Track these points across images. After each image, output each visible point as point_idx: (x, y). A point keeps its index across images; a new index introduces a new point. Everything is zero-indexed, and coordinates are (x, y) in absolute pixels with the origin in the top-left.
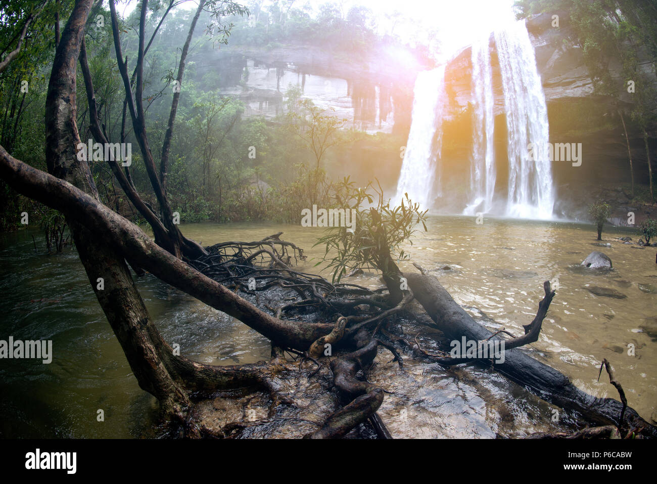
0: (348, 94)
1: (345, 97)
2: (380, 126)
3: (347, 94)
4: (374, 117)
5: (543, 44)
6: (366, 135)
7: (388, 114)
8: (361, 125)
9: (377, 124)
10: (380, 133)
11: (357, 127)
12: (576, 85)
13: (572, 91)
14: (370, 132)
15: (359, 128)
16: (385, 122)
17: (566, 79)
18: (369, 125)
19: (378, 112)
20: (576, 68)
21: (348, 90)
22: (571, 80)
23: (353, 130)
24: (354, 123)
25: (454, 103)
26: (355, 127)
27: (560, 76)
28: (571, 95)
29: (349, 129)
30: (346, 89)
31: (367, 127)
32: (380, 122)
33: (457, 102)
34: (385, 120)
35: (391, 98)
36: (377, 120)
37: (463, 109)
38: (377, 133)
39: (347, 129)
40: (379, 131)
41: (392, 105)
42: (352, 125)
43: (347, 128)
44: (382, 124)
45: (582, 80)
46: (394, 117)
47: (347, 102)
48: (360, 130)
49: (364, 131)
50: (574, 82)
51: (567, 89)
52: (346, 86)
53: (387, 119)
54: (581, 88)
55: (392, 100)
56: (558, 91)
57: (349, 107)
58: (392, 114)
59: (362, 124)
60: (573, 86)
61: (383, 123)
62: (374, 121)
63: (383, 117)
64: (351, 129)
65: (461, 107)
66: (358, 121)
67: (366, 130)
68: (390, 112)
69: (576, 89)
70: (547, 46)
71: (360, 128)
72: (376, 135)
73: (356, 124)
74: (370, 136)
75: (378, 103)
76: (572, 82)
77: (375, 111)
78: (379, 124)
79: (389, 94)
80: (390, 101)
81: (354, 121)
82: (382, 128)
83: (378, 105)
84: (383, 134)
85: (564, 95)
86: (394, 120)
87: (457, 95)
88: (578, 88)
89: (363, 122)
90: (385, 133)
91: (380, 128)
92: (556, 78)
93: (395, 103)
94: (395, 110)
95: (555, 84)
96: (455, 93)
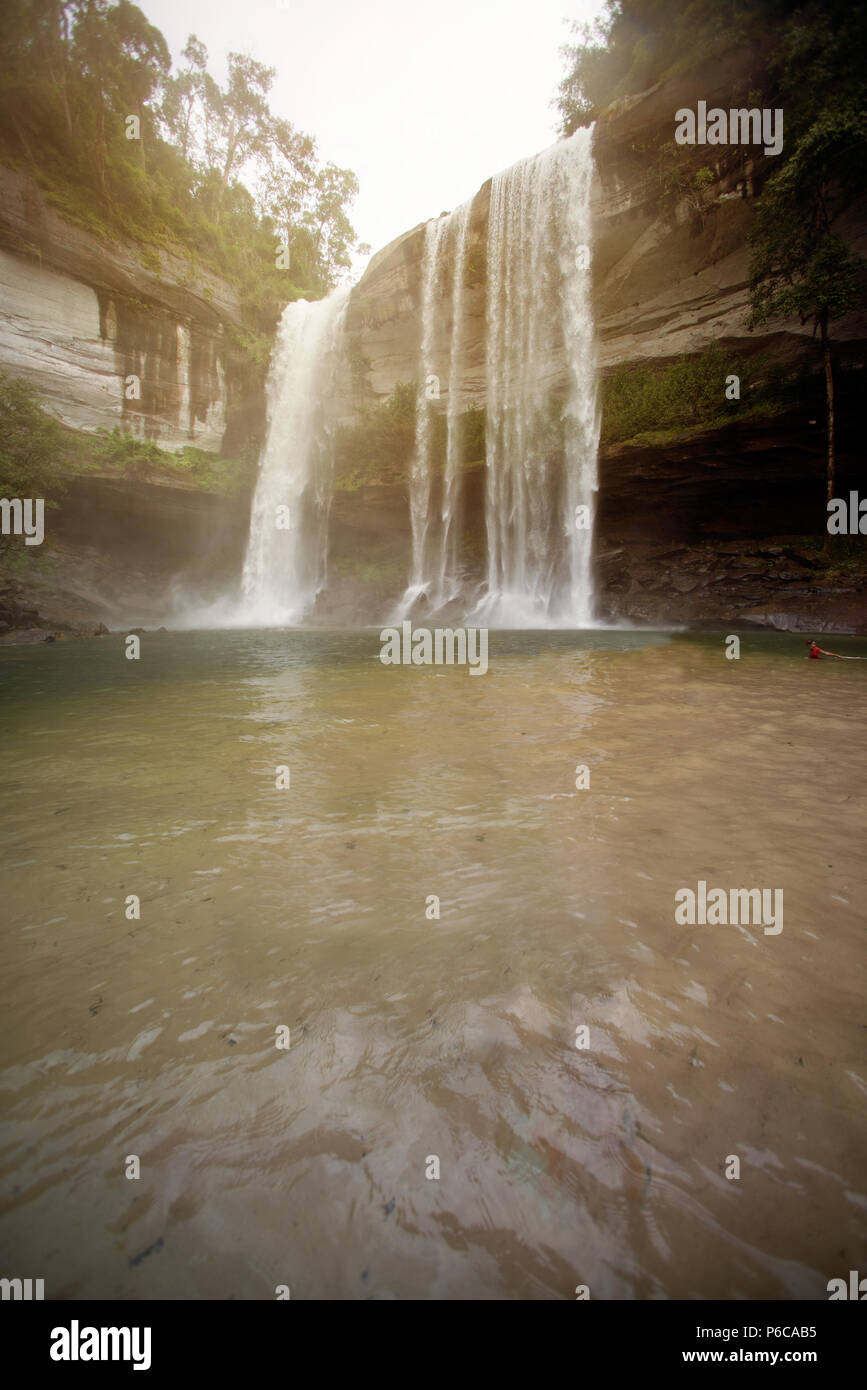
0: (103, 335)
1: (95, 341)
2: (192, 432)
3: (98, 332)
4: (177, 406)
6: (155, 451)
7: (211, 406)
8: (142, 425)
9: (184, 428)
10: (193, 449)
11: (133, 428)
12: (677, 325)
13: (661, 341)
14: (163, 445)
15: (138, 431)
16: (203, 424)
17: (653, 310)
18: (164, 428)
19: (186, 396)
20: (696, 274)
21: (102, 323)
22: (664, 313)
23: (122, 434)
24: (124, 417)
25: (363, 387)
26: (126, 429)
27: (638, 304)
28: (655, 353)
29: (111, 432)
30: (96, 318)
31: (158, 432)
32: (192, 423)
33: (369, 384)
34: (203, 419)
35: (218, 363)
36: (184, 415)
37: (384, 400)
38: (185, 448)
39: (105, 432)
40: (189, 444)
41: (221, 384)
42: (119, 422)
43: (104, 428)
44: (196, 428)
45: (699, 309)
46: (226, 413)
47: (100, 357)
48: (140, 438)
49: (152, 440)
50: (675, 315)
51: (645, 339)
52: (95, 307)
53: (209, 417)
54: (691, 328)
55: (220, 370)
57: (107, 373)
58: (218, 407)
59: (145, 423)
60: (664, 329)
61: (199, 427)
62: (176, 419)
63: (199, 409)
64: (116, 432)
65: (379, 396)
66: (134, 413)
67: (156, 438)
68: (215, 400)
69: (672, 337)
70: (633, 212)
71: (142, 433)
72: (181, 453)
73: (128, 422)
74: (167, 456)
75: (186, 374)
76: (665, 320)
77: (179, 394)
78: (188, 426)
79: (212, 352)
80: (214, 374)
81: (124, 412)
82: (198, 437)
83: (186, 378)
84: (200, 453)
85: (633, 355)
86: (226, 421)
87: (372, 366)
88: (681, 333)
89: (147, 419)
90: (205, 450)
91: (191, 437)
92: (624, 312)
93: (227, 379)
94: (229, 395)
95: (617, 328)
96: (367, 362)
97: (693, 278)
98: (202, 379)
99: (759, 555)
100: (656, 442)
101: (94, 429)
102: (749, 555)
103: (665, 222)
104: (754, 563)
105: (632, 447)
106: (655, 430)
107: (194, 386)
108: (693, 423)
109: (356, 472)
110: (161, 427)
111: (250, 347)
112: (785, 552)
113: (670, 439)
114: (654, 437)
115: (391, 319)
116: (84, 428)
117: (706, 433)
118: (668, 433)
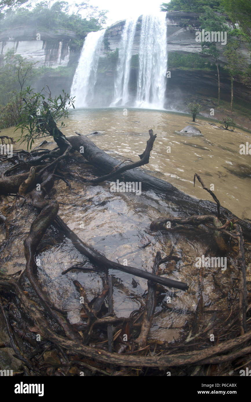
0: (43, 48)
1: (41, 50)
4: (57, 58)
6: (52, 69)
7: (66, 56)
9: (59, 62)
14: (53, 67)
19: (60, 55)
25: (107, 48)
26: (45, 65)
31: (52, 65)
32: (61, 61)
33: (109, 48)
34: (63, 59)
36: (59, 60)
40: (59, 66)
41: (69, 51)
42: (43, 65)
43: (40, 67)
46: (69, 57)
47: (41, 53)
48: (48, 67)
49: (50, 67)
52: (42, 43)
53: (65, 59)
55: (69, 48)
57: (43, 55)
59: (50, 63)
61: (62, 61)
62: (57, 61)
63: (63, 58)
64: (43, 67)
65: (112, 50)
66: (47, 62)
68: (67, 54)
71: (48, 65)
72: (57, 68)
74: (54, 69)
75: (60, 51)
77: (58, 55)
79: (67, 45)
80: (67, 49)
81: (45, 62)
82: (62, 64)
84: (62, 67)
86: (69, 59)
87: (110, 44)
91: (60, 64)
93: (70, 50)
94: (70, 53)
98: (64, 51)
99: (206, 100)
101: (38, 68)
102: (204, 100)
106: (185, 67)
107: (62, 53)
110: (53, 63)
111: (78, 43)
113: (187, 70)
116: (36, 68)
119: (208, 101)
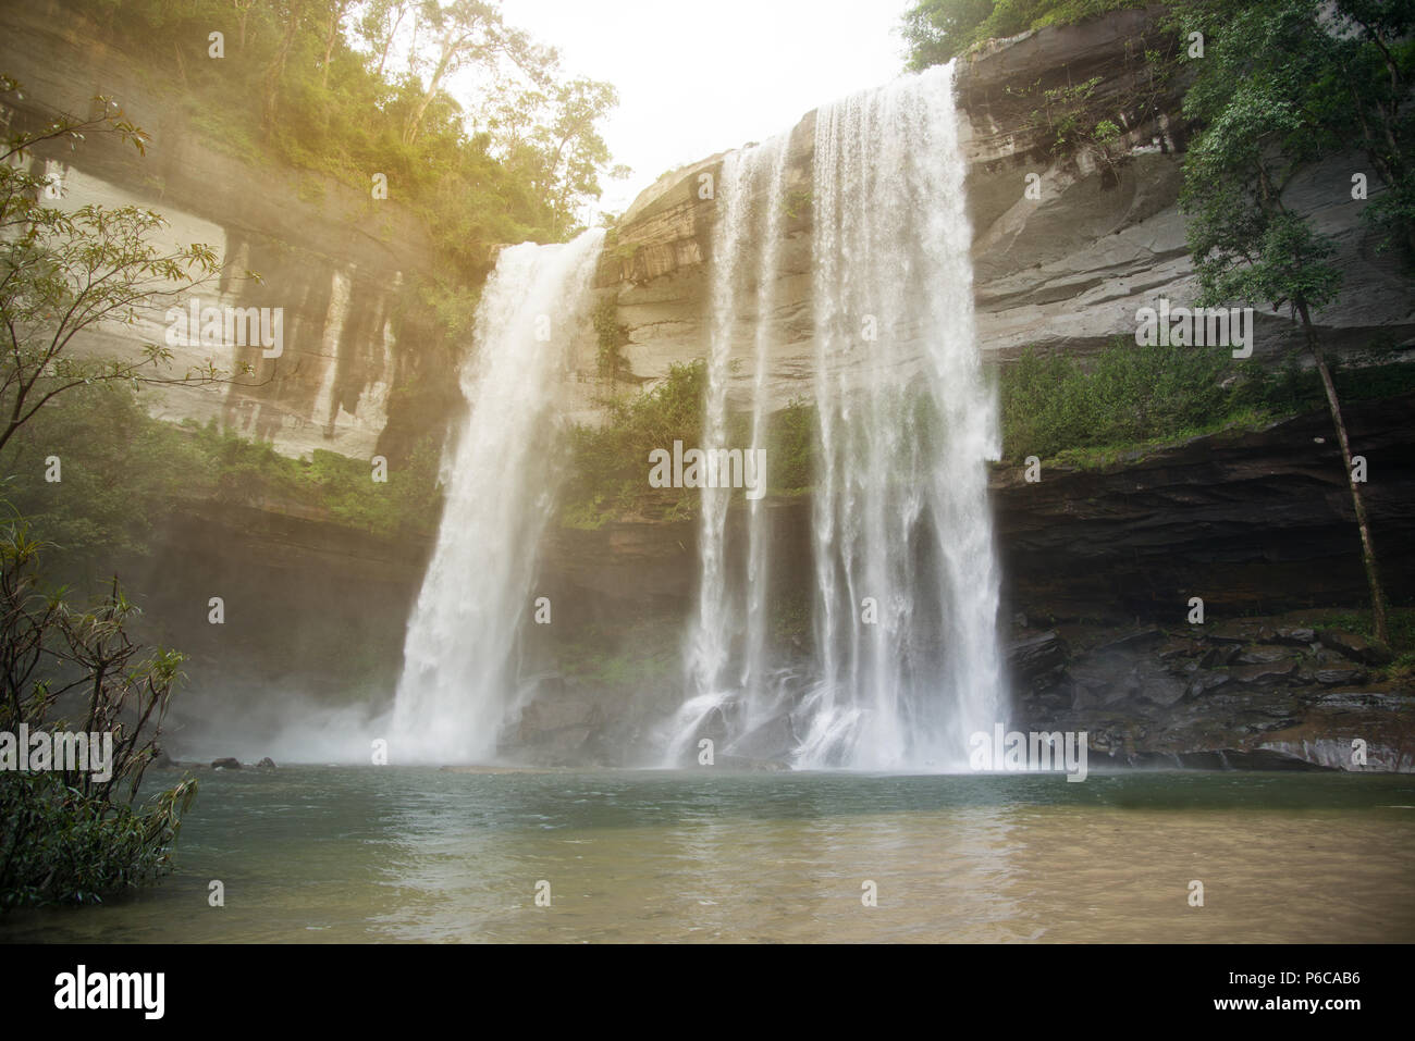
0: (224, 286)
1: (209, 296)
2: (332, 427)
3: (217, 284)
4: (312, 390)
5: (1001, 153)
6: (270, 456)
7: (367, 388)
8: (255, 415)
9: (320, 421)
10: (325, 453)
11: (240, 420)
13: (1080, 315)
14: (286, 447)
15: (246, 425)
16: (351, 417)
17: (1061, 275)
18: (288, 421)
19: (330, 374)
20: (1118, 233)
21: (225, 270)
22: (1079, 280)
23: (221, 431)
24: (230, 403)
25: (614, 365)
26: (229, 420)
27: (1039, 266)
28: (1072, 332)
29: (205, 425)
31: (278, 427)
32: (334, 415)
33: (626, 362)
34: (351, 409)
35: (387, 327)
36: (323, 401)
37: (649, 388)
38: (317, 452)
39: (196, 425)
40: (326, 446)
41: (388, 356)
42: (219, 411)
43: (196, 419)
44: (339, 423)
45: (1129, 275)
46: (390, 401)
48: (248, 435)
49: (266, 439)
50: (1096, 282)
51: (1057, 312)
53: (362, 406)
54: (1123, 300)
55: (389, 337)
56: (1020, 320)
58: (379, 391)
59: (261, 413)
60: (1083, 300)
61: (344, 420)
62: (310, 407)
63: (347, 397)
64: (213, 427)
65: (640, 381)
66: (246, 397)
67: (272, 435)
68: (376, 379)
69: (1096, 310)
71: (252, 427)
72: (309, 460)
73: (234, 410)
74: (286, 464)
75: (336, 342)
76: (1083, 288)
77: (320, 370)
78: (328, 419)
79: (379, 311)
80: (379, 341)
81: (231, 396)
82: (339, 435)
83: (335, 347)
84: (338, 460)
85: (1042, 334)
86: (388, 412)
87: (632, 336)
88: (1108, 305)
89: (264, 407)
90: (348, 456)
91: (329, 435)
92: (1021, 275)
93: (398, 350)
94: (397, 374)
95: (1013, 296)
96: (624, 331)
97: (1114, 237)
98: (359, 348)
99: (1278, 641)
100: (1091, 463)
101: (179, 420)
102: (1263, 642)
103: (1064, 171)
104: (1272, 655)
105: (1053, 470)
106: (1087, 446)
107: (346, 360)
108: (1142, 436)
109: (599, 501)
110: (284, 418)
111: (442, 306)
112: (1317, 637)
113: (1112, 460)
114: (1088, 456)
115: (665, 274)
116: (163, 418)
117: (1165, 452)
118: (1108, 450)
119: (1289, 642)
